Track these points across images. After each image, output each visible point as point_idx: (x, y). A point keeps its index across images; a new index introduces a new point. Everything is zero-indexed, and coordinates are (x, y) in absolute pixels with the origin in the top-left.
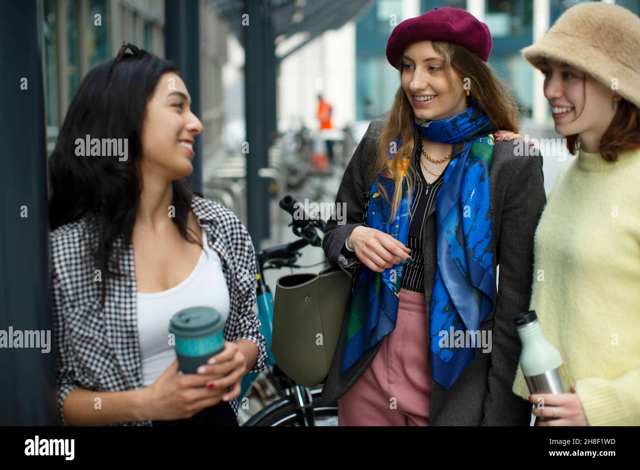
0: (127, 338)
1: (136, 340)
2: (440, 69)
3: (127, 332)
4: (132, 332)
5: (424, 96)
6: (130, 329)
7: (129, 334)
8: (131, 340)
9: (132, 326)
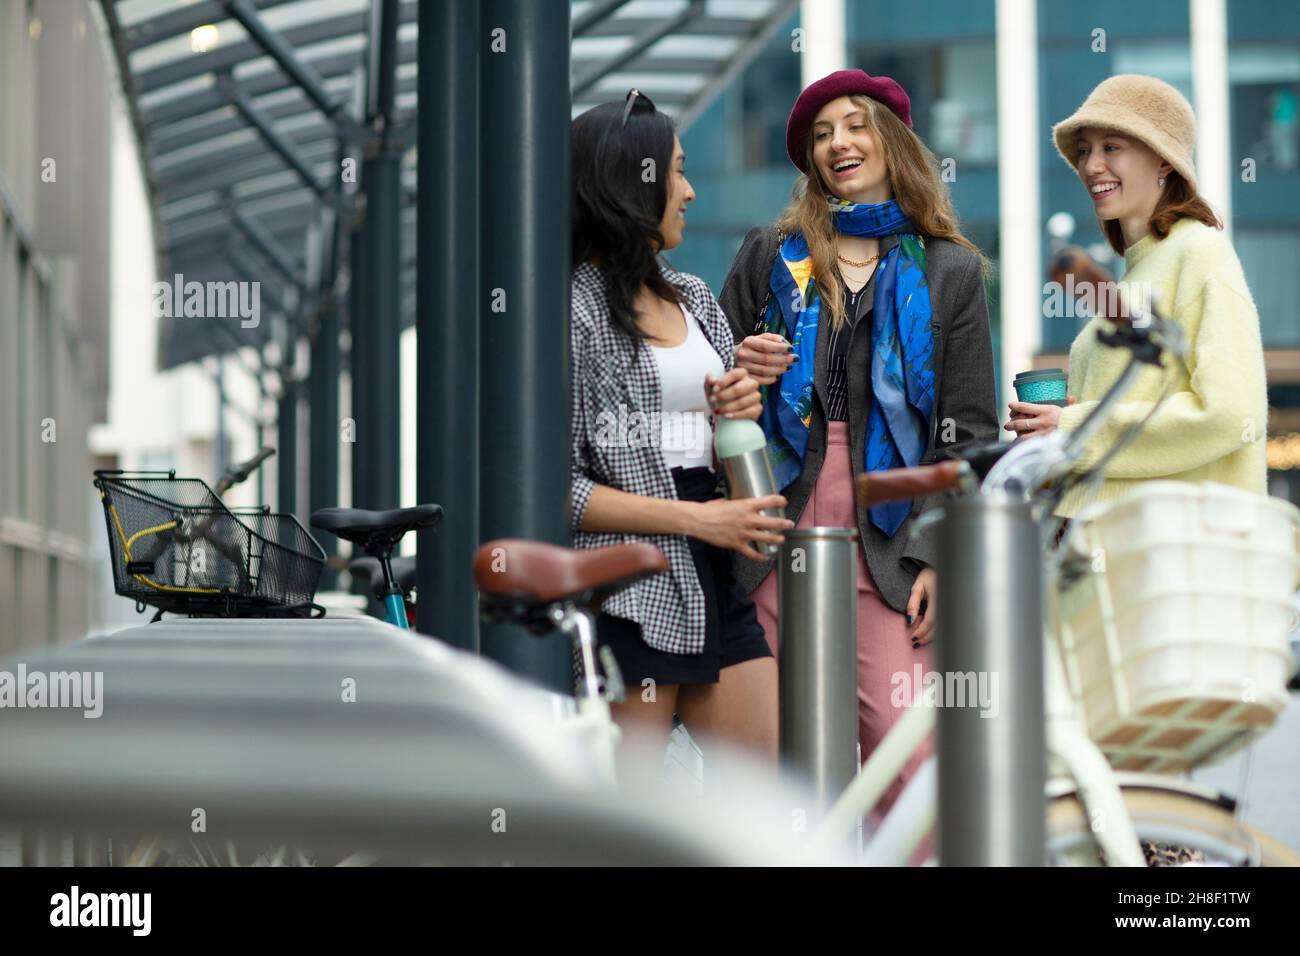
0: (650, 393)
1: (658, 395)
2: (864, 127)
3: (649, 386)
4: (655, 385)
5: (849, 159)
6: (652, 382)
7: (651, 389)
8: (652, 396)
9: (655, 379)
